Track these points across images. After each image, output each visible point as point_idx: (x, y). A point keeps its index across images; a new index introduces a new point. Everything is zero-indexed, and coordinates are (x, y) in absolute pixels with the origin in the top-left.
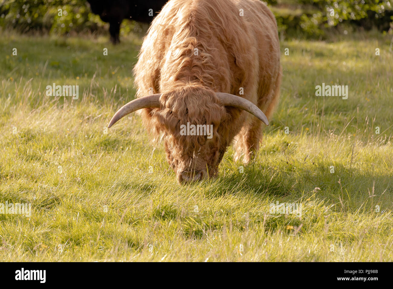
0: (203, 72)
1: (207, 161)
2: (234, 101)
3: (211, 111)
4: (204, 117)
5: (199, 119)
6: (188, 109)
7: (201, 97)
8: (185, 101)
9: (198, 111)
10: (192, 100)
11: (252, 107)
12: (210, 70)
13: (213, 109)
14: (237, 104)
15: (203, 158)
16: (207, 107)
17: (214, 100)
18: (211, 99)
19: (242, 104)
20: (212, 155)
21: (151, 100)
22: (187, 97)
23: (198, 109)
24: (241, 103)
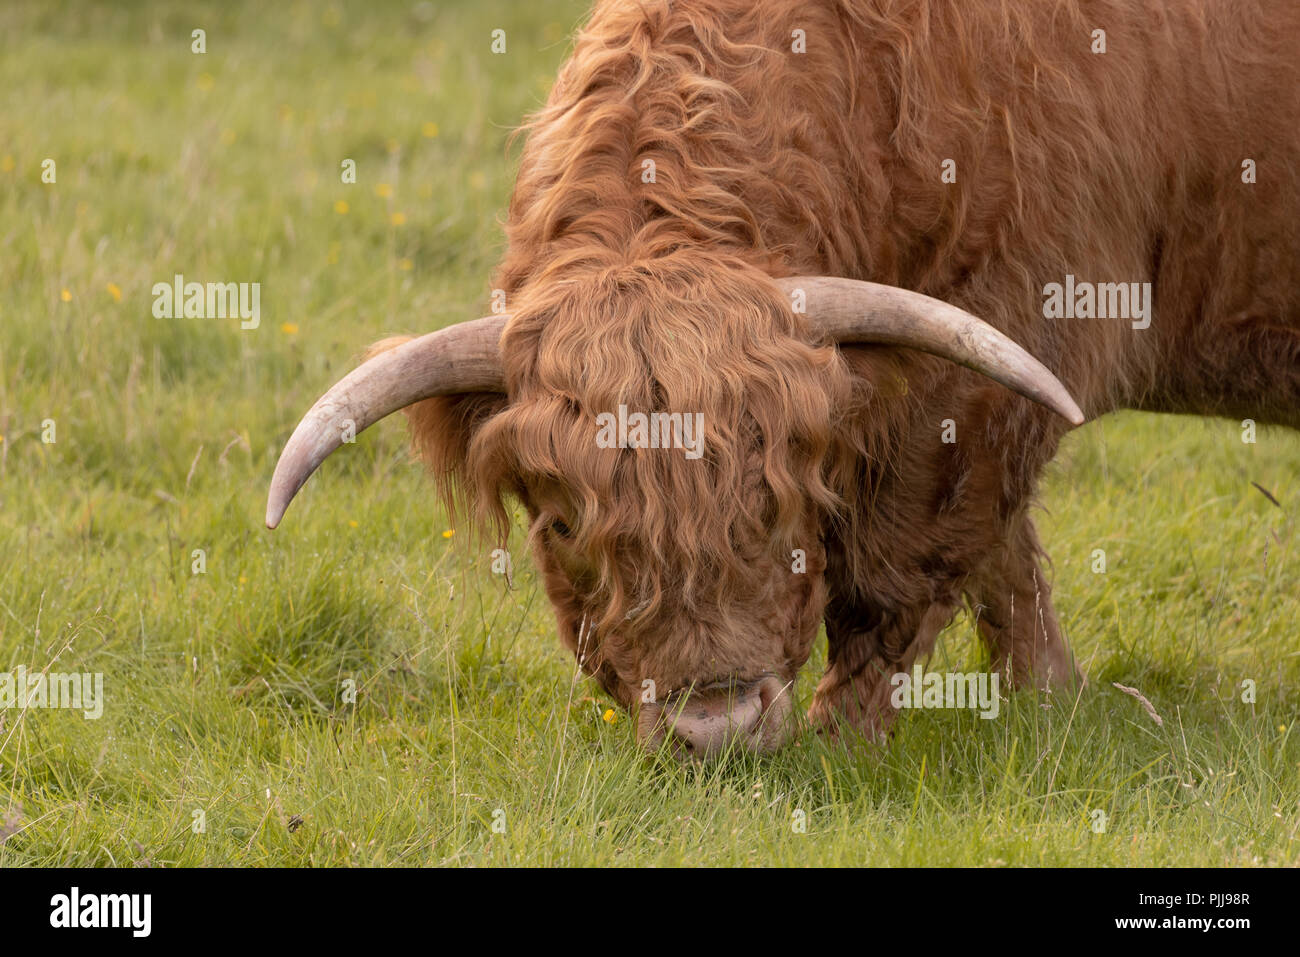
0: (693, 178)
1: (780, 633)
2: (874, 313)
3: (781, 378)
4: (748, 413)
5: (727, 430)
6: (665, 383)
7: (715, 315)
8: (636, 343)
9: (717, 389)
10: (671, 334)
11: (974, 336)
12: (726, 165)
13: (789, 365)
14: (893, 328)
15: (764, 621)
16: (759, 362)
17: (782, 322)
18: (769, 318)
19: (921, 324)
20: (796, 599)
21: (455, 356)
22: (647, 321)
23: (715, 377)
24: (914, 320)
